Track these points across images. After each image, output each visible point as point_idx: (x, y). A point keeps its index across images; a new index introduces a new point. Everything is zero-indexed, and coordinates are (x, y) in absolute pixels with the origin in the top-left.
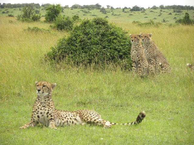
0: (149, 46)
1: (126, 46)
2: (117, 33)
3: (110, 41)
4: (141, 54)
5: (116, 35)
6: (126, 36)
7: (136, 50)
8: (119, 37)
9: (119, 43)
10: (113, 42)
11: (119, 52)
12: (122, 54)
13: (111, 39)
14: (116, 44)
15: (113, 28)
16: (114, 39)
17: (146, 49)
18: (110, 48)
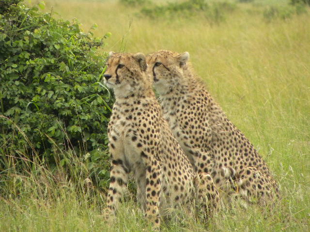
0: (182, 101)
1: (95, 98)
2: (57, 47)
3: (28, 78)
4: (145, 129)
5: (54, 54)
6: (96, 59)
7: (128, 115)
8: (66, 62)
9: (67, 86)
10: (42, 82)
11: (67, 121)
12: (80, 130)
13: (33, 68)
14: (53, 90)
15: (42, 27)
16: (47, 69)
17: (172, 114)
18: (32, 108)
